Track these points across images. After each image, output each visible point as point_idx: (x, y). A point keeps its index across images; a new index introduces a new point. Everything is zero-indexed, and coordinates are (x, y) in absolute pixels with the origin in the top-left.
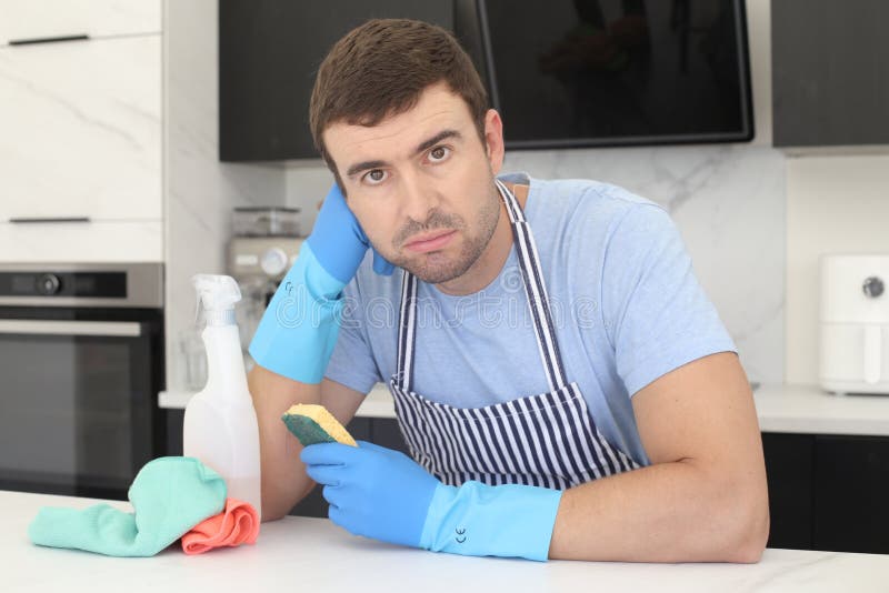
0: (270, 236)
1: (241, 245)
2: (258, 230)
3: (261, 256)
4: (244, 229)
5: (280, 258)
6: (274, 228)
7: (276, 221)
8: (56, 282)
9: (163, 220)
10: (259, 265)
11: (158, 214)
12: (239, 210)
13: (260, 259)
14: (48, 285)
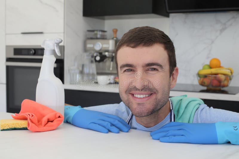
0: (97, 38)
1: (89, 41)
2: (94, 37)
3: (94, 44)
4: (89, 37)
5: (100, 45)
6: (99, 36)
7: (99, 34)
8: (33, 51)
9: (64, 33)
10: (93, 47)
11: (62, 31)
12: (89, 31)
13: (94, 46)
14: (31, 52)
